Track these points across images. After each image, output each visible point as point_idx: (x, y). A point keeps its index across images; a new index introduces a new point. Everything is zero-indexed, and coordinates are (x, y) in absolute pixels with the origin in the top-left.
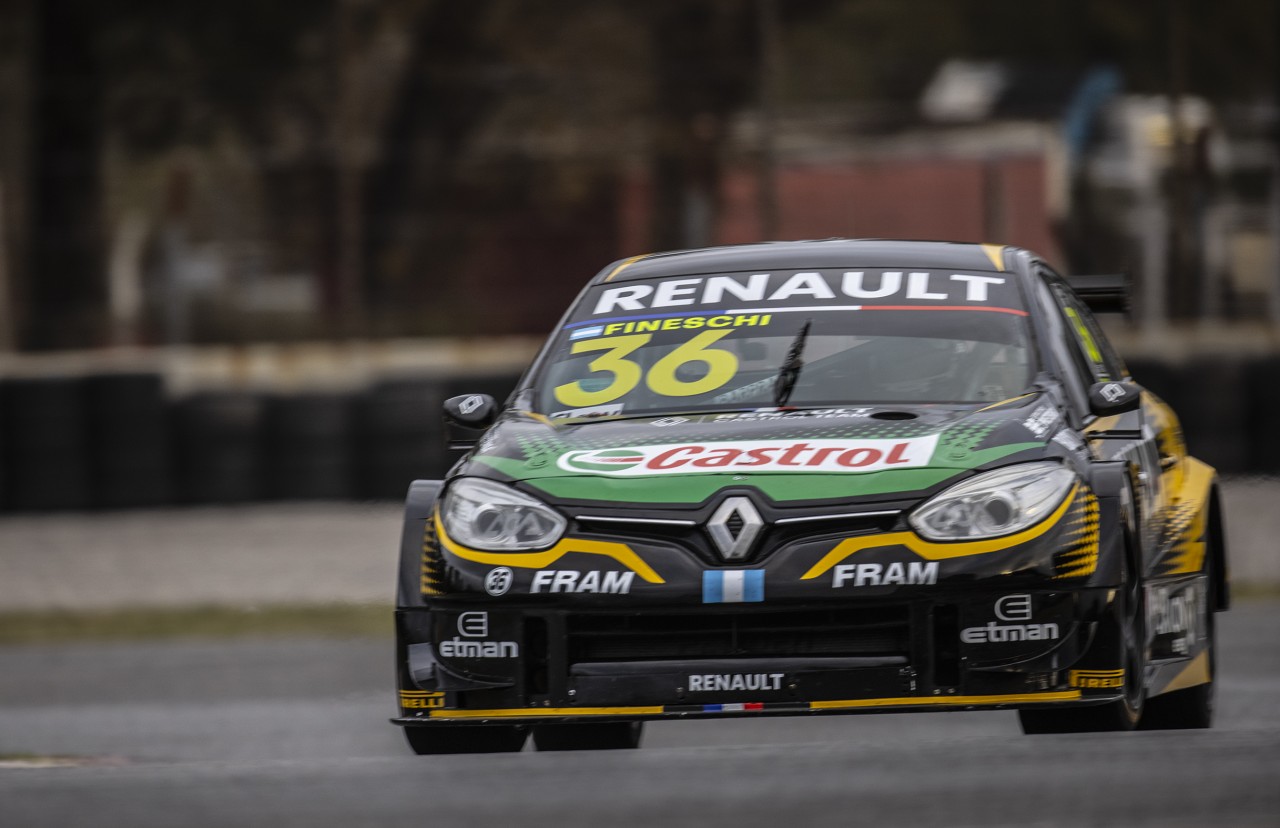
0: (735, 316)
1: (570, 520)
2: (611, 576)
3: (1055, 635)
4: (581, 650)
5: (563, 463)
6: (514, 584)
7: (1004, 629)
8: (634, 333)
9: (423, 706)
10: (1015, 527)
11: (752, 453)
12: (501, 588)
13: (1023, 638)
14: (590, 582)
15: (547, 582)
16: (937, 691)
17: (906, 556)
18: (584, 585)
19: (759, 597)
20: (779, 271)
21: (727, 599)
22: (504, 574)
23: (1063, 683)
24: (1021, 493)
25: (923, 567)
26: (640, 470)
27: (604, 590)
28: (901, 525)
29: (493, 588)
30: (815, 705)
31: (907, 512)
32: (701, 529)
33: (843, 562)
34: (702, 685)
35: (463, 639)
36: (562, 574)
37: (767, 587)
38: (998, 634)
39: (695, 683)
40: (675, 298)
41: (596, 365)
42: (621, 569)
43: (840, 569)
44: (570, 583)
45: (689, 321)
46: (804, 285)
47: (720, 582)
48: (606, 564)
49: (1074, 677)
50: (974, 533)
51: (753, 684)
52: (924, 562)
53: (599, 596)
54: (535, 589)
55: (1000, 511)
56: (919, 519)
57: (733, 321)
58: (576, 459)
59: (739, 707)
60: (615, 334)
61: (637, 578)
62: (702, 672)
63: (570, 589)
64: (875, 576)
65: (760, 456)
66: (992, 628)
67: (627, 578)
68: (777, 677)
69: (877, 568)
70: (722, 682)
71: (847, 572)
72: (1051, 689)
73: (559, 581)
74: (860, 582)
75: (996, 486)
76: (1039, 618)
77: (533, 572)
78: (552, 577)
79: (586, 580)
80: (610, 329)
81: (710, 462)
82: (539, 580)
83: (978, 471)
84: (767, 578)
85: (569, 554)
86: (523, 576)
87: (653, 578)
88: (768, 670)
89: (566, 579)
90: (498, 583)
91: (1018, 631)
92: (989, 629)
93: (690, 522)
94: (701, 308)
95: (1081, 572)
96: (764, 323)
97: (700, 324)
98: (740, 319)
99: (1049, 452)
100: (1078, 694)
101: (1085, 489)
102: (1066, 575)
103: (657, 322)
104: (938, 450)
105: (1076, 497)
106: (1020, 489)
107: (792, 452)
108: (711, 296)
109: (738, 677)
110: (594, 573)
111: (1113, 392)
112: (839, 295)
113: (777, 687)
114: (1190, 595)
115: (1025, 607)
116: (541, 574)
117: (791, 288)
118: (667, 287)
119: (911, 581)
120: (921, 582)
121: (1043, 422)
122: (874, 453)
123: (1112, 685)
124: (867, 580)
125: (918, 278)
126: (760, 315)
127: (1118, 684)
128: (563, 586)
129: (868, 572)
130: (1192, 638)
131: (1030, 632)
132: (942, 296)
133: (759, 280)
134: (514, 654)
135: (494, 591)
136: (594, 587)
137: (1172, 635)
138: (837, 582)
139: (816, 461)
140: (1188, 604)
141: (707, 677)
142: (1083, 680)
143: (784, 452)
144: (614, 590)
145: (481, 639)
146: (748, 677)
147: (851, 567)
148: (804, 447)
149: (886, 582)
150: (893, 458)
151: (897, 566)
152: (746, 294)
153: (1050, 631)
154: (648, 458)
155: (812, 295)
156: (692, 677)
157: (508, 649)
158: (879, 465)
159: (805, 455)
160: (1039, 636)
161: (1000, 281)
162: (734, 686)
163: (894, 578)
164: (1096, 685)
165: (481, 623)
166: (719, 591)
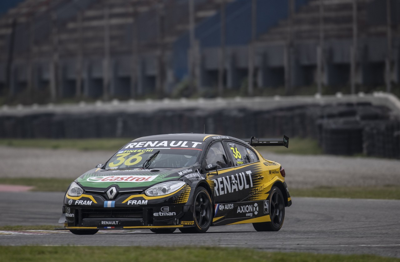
1: (84, 190)
2: (89, 201)
3: (175, 215)
4: (84, 216)
5: (88, 180)
7: (163, 213)
8: (128, 152)
9: (66, 225)
11: (121, 178)
13: (167, 215)
15: (78, 202)
16: (149, 225)
17: (142, 199)
18: (84, 203)
19: (114, 206)
20: (160, 141)
21: (108, 207)
23: (180, 223)
26: (100, 181)
27: (87, 204)
28: (143, 193)
30: (124, 227)
31: (144, 190)
32: (106, 193)
35: (68, 213)
36: (80, 201)
37: (115, 205)
38: (161, 214)
39: (103, 223)
40: (140, 145)
41: (118, 159)
42: (90, 200)
43: (129, 201)
44: (81, 203)
46: (164, 144)
47: (107, 203)
48: (88, 199)
49: (182, 222)
50: (159, 195)
51: (113, 223)
52: (145, 200)
53: (86, 205)
54: (76, 204)
55: (164, 190)
56: (148, 192)
57: (146, 151)
58: (91, 178)
59: (110, 228)
60: (125, 153)
61: (93, 202)
62: (104, 221)
63: (81, 204)
65: (122, 179)
67: (91, 202)
68: (117, 222)
70: (107, 223)
72: (177, 225)
73: (80, 202)
74: (132, 204)
75: (165, 186)
76: (171, 211)
77: (76, 200)
78: (79, 202)
79: (84, 202)
80: (125, 151)
81: (113, 180)
83: (161, 182)
84: (115, 202)
85: (83, 197)
86: (74, 201)
87: (95, 202)
88: (115, 221)
89: (81, 202)
90: (70, 202)
91: (166, 214)
93: (104, 192)
94: (143, 148)
95: (183, 202)
96: (151, 151)
97: (140, 151)
98: (148, 150)
99: (181, 179)
100: (183, 226)
101: (187, 186)
102: (178, 203)
103: (133, 150)
104: (156, 178)
105: (184, 188)
106: (170, 186)
107: (129, 178)
108: (146, 146)
109: (110, 222)
110: (86, 201)
111: (210, 166)
112: (168, 146)
113: (117, 224)
114: (256, 205)
115: (168, 209)
116: (77, 201)
117: (161, 144)
118: (140, 143)
119: (142, 204)
120: (144, 204)
121: (184, 172)
122: (144, 178)
123: (191, 224)
124: (134, 204)
125: (185, 142)
126: (152, 149)
127: (192, 224)
128: (80, 204)
129: (134, 202)
130: (256, 213)
131: (169, 214)
132: (187, 146)
133: (156, 142)
134: (74, 216)
135: (70, 204)
136: (85, 204)
137: (246, 213)
138: (128, 204)
139: (131, 180)
140: (255, 206)
141: (105, 222)
142: (184, 223)
143: (127, 178)
144: (88, 205)
145: (69, 213)
146: (112, 222)
147: (131, 201)
148: (131, 177)
149: (137, 204)
150: (147, 180)
151: (140, 201)
152: (152, 145)
153: (174, 214)
154: (103, 179)
155: (164, 146)
156: (102, 222)
157: (73, 215)
158: (143, 181)
159: (131, 179)
160: (171, 215)
161: (201, 143)
162: (109, 223)
163: (139, 203)
164: (187, 224)
165: (69, 210)
166: (107, 205)
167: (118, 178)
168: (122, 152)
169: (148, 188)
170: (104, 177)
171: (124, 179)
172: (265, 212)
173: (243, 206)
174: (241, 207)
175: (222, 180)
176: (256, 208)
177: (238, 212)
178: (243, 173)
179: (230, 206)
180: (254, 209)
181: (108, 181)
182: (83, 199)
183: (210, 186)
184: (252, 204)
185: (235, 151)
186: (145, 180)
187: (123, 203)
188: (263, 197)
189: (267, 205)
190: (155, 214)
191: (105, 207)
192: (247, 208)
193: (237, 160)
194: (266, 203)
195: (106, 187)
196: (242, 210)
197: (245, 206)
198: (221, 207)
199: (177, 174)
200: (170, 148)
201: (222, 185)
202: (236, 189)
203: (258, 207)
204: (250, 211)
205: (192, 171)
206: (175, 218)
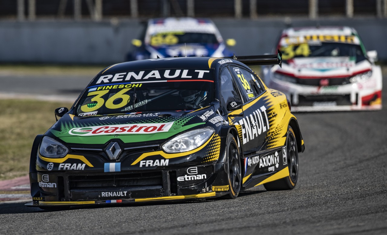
0: (132, 84)
2: (79, 165)
3: (205, 178)
4: (74, 185)
5: (70, 132)
6: (54, 168)
7: (190, 177)
8: (105, 89)
9: (37, 199)
11: (121, 129)
12: (51, 169)
13: (195, 179)
14: (74, 167)
15: (63, 167)
16: (171, 195)
17: (160, 158)
18: (72, 168)
19: (119, 170)
21: (111, 171)
22: (52, 164)
23: (210, 190)
24: (195, 138)
25: (165, 161)
26: (90, 134)
27: (78, 169)
28: (160, 149)
29: (49, 168)
30: (136, 200)
31: (161, 146)
32: (104, 151)
33: (142, 160)
34: (105, 195)
35: (43, 182)
36: (66, 164)
37: (121, 168)
38: (188, 178)
39: (103, 195)
40: (118, 79)
41: (93, 100)
42: (82, 163)
43: (142, 162)
44: (69, 167)
45: (120, 86)
46: (154, 74)
47: (109, 166)
48: (78, 162)
49: (213, 188)
50: (182, 151)
51: (119, 194)
52: (165, 159)
53: (76, 170)
54: (59, 169)
56: (165, 147)
57: (132, 86)
58: (73, 131)
59: (115, 201)
60: (100, 90)
61: (87, 166)
62: (105, 191)
63: (68, 169)
64: (151, 164)
65: (123, 129)
66: (186, 176)
67: (84, 165)
68: (125, 192)
69: (152, 161)
70: (110, 194)
71: (143, 163)
72: (206, 192)
73: (66, 166)
74: (147, 165)
76: (200, 173)
77: (59, 164)
78: (64, 165)
80: (99, 88)
81: (109, 131)
83: (182, 132)
84: (121, 165)
85: (69, 159)
86: (57, 165)
87: (90, 165)
89: (67, 166)
91: (194, 177)
92: (185, 177)
93: (101, 150)
94: (124, 82)
95: (212, 160)
96: (140, 86)
97: (123, 87)
98: (134, 85)
100: (215, 193)
101: (216, 135)
102: (208, 161)
103: (111, 86)
105: (213, 138)
107: (132, 128)
108: (128, 78)
109: (115, 193)
110: (75, 164)
111: (234, 104)
112: (163, 77)
113: (125, 195)
114: (276, 154)
115: (196, 170)
116: (61, 164)
117: (149, 75)
118: (117, 76)
119: (161, 165)
120: (164, 165)
121: (206, 116)
122: (155, 128)
123: (225, 190)
124: (149, 165)
125: (185, 72)
126: (140, 84)
127: (227, 189)
129: (149, 163)
130: (277, 166)
131: (197, 177)
132: (191, 77)
133: (142, 73)
134: (56, 187)
137: (269, 166)
138: (141, 166)
139: (138, 131)
140: (276, 156)
141: (106, 193)
142: (216, 189)
143: (130, 128)
144: (80, 169)
145: (48, 182)
146: (117, 192)
147: (145, 161)
149: (154, 165)
150: (160, 129)
151: (157, 161)
152: (137, 77)
153: (204, 176)
154: (93, 130)
155: (155, 77)
156: (102, 193)
157: (54, 185)
158: (156, 131)
159: (136, 129)
160: (201, 178)
161: (208, 72)
162: (114, 195)
163: (157, 164)
164: (220, 190)
165: (47, 178)
166: (109, 169)
167: (117, 128)
168: (95, 89)
170: (94, 128)
171: (125, 130)
172: (284, 163)
173: (265, 157)
174: (263, 158)
175: (243, 123)
176: (277, 158)
177: (260, 167)
178: (259, 111)
179: (256, 160)
180: (275, 160)
181: (103, 133)
182: (70, 161)
183: (239, 132)
185: (243, 80)
186: (158, 130)
187: (132, 164)
188: (280, 141)
189: (285, 153)
190: (179, 179)
191: (105, 171)
192: (269, 159)
193: (247, 92)
194: (284, 151)
196: (265, 163)
197: (267, 157)
198: (250, 162)
199: (199, 119)
200: (166, 81)
201: (244, 129)
202: (255, 134)
203: (278, 156)
204: (272, 164)
205: (213, 113)
206: (205, 182)
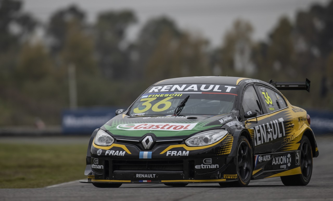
0: (175, 94)
1: (115, 139)
2: (121, 152)
3: (218, 167)
4: (115, 168)
5: (118, 128)
6: (102, 153)
7: (205, 166)
8: (154, 97)
9: (91, 178)
10: (209, 143)
11: (156, 126)
12: (99, 154)
13: (210, 168)
14: (117, 153)
15: (108, 153)
16: (189, 179)
17: (182, 149)
18: (115, 154)
19: (151, 158)
20: (189, 84)
21: (144, 158)
22: (101, 151)
23: (222, 177)
24: (212, 136)
25: (186, 152)
26: (132, 129)
27: (119, 155)
28: (183, 142)
29: (98, 154)
30: (162, 181)
31: (184, 140)
32: (141, 142)
33: (169, 151)
34: (139, 176)
35: (94, 164)
36: (111, 151)
37: (152, 156)
38: (204, 167)
39: (137, 176)
40: (165, 89)
41: (144, 104)
42: (123, 150)
43: (168, 152)
44: (113, 153)
45: (166, 95)
46: (193, 87)
47: (143, 154)
48: (120, 149)
49: (225, 176)
50: (200, 145)
51: (149, 176)
52: (186, 151)
53: (118, 156)
54: (106, 154)
55: (206, 140)
56: (188, 142)
57: (174, 95)
58: (121, 126)
59: (146, 181)
60: (150, 97)
61: (126, 152)
62: (139, 173)
63: (113, 155)
64: (175, 154)
65: (158, 127)
66: (202, 165)
67: (124, 152)
68: (154, 175)
69: (176, 152)
70: (143, 176)
71: (169, 153)
72: (219, 178)
73: (111, 153)
74: (172, 155)
75: (207, 135)
76: (214, 163)
77: (106, 151)
78: (109, 152)
79: (116, 153)
80: (150, 96)
81: (147, 128)
82: (107, 152)
83: (202, 131)
84: (152, 154)
85: (114, 147)
86: (104, 151)
87: (129, 153)
88: (152, 173)
89: (112, 152)
90: (99, 153)
91: (209, 166)
92: (201, 166)
93: (138, 141)
94: (170, 92)
95: (226, 153)
96: (180, 96)
97: (168, 96)
98: (176, 95)
99: (222, 127)
100: (225, 180)
101: (230, 135)
102: (221, 154)
103: (159, 95)
104: (196, 126)
105: (227, 137)
106: (212, 135)
107: (165, 126)
108: (173, 89)
109: (146, 175)
110: (118, 152)
111: (249, 113)
112: (199, 90)
113: (154, 177)
114: (289, 156)
115: (210, 161)
116: (107, 151)
117: (190, 88)
118: (165, 87)
119: (183, 155)
120: (185, 155)
121: (224, 120)
122: (182, 127)
123: (234, 178)
124: (174, 155)
125: (217, 87)
126: (181, 94)
127: (235, 178)
128: (111, 154)
129: (174, 153)
130: (289, 165)
131: (211, 167)
132: (220, 91)
133: (184, 86)
134: (103, 168)
135: (99, 155)
136: (117, 154)
137: (281, 165)
138: (167, 155)
139: (168, 128)
140: (288, 157)
141: (140, 174)
142: (227, 177)
143: (163, 126)
144: (121, 155)
145: (97, 165)
146: (148, 175)
147: (171, 152)
148: (168, 125)
149: (178, 155)
150: (186, 128)
151: (180, 152)
152: (180, 89)
153: (217, 166)
154: (135, 126)
155: (193, 90)
156: (137, 174)
157: (102, 167)
158: (182, 129)
159: (167, 127)
160: (214, 167)
161: (235, 87)
162: (145, 177)
163: (179, 154)
164: (230, 178)
165: (97, 161)
166: (143, 156)
167: (153, 126)
168: (147, 96)
169: (188, 137)
170: (136, 125)
171: (159, 127)
172: (297, 164)
173: (278, 157)
174: (276, 158)
175: (259, 129)
176: (289, 159)
177: (273, 164)
178: (276, 120)
179: (267, 158)
180: (288, 160)
181: (142, 129)
182: (115, 149)
183: (251, 135)
184: (286, 155)
185: (266, 96)
186: (184, 129)
187: (160, 154)
188: (295, 147)
189: (298, 156)
190: (196, 167)
191: (140, 158)
192: (282, 159)
193: (269, 106)
194: (298, 154)
195: (141, 135)
196: (277, 161)
197: (279, 157)
198: (260, 159)
199: (217, 122)
200: (201, 93)
201: (259, 134)
202: (270, 138)
203: (291, 158)
204: (284, 163)
205: (231, 118)
206: (218, 171)
